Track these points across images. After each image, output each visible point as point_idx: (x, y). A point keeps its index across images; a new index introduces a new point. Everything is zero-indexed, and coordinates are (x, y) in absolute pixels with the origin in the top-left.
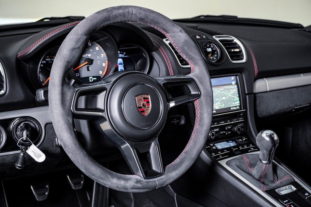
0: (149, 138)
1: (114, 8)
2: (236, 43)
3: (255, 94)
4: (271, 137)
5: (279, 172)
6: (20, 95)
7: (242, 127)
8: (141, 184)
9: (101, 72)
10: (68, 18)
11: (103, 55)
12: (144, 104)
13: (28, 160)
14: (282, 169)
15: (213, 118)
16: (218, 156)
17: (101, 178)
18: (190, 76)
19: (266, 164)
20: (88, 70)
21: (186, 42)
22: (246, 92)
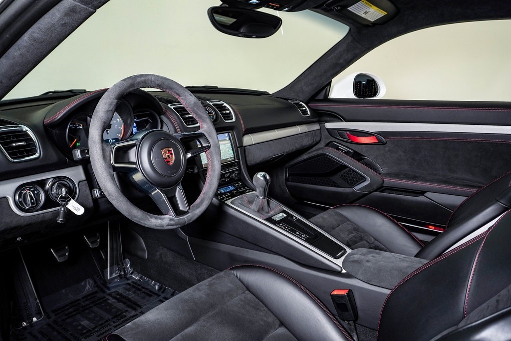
0: (174, 184)
1: (136, 76)
2: (225, 107)
3: (244, 147)
4: (264, 177)
5: (271, 205)
6: (54, 157)
7: (238, 174)
8: (174, 221)
9: (119, 135)
10: (71, 91)
11: (119, 120)
12: (168, 156)
13: (69, 213)
14: (274, 203)
15: (222, 166)
16: (223, 198)
17: (142, 219)
18: (200, 131)
19: (263, 199)
20: (108, 133)
21: (195, 104)
22: (238, 146)
